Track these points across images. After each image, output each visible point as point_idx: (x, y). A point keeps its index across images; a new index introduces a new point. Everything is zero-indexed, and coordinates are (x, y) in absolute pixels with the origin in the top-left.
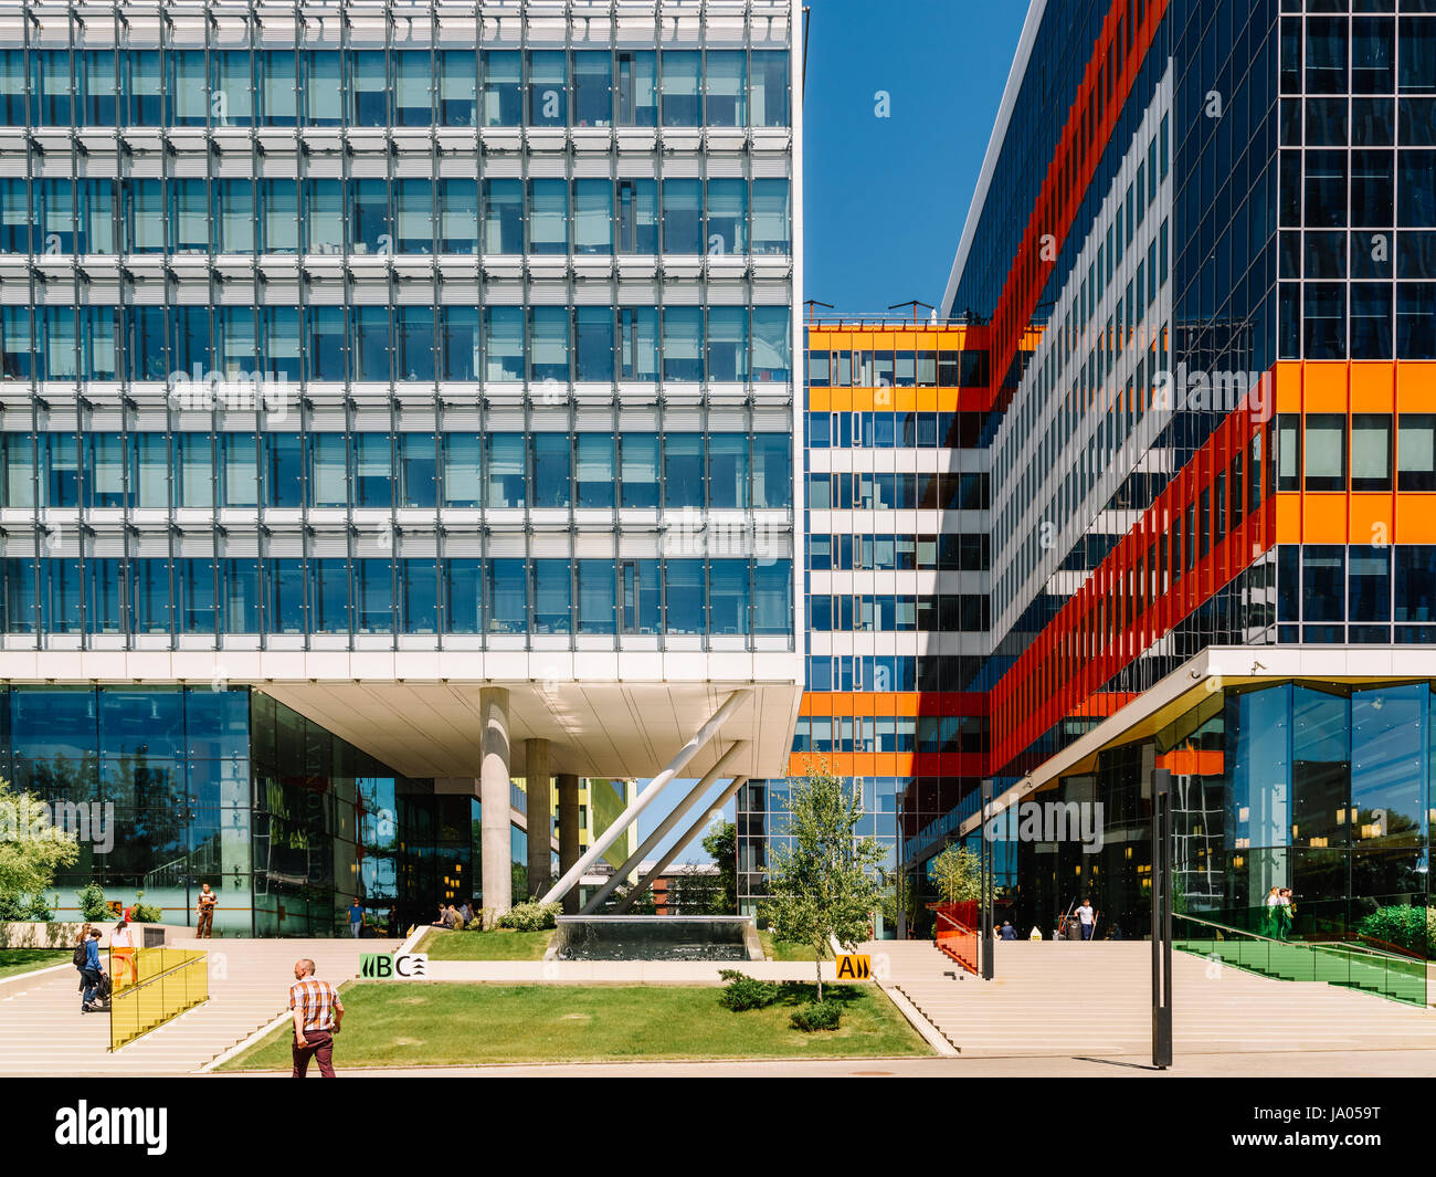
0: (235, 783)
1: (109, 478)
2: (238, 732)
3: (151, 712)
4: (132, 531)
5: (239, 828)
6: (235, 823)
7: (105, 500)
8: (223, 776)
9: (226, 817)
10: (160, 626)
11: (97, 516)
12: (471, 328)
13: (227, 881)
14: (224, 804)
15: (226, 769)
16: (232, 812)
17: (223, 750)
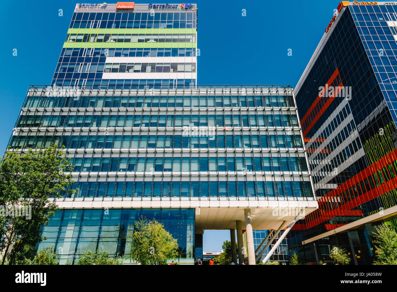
0: (190, 231)
1: (167, 166)
2: (191, 219)
3: (168, 214)
4: (172, 176)
5: (191, 242)
6: (190, 241)
7: (166, 170)
8: (188, 229)
9: (188, 239)
10: (175, 195)
11: (165, 173)
12: (238, 139)
13: (188, 256)
14: (187, 236)
15: (188, 227)
16: (189, 238)
17: (188, 223)
